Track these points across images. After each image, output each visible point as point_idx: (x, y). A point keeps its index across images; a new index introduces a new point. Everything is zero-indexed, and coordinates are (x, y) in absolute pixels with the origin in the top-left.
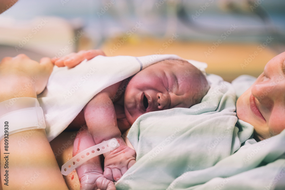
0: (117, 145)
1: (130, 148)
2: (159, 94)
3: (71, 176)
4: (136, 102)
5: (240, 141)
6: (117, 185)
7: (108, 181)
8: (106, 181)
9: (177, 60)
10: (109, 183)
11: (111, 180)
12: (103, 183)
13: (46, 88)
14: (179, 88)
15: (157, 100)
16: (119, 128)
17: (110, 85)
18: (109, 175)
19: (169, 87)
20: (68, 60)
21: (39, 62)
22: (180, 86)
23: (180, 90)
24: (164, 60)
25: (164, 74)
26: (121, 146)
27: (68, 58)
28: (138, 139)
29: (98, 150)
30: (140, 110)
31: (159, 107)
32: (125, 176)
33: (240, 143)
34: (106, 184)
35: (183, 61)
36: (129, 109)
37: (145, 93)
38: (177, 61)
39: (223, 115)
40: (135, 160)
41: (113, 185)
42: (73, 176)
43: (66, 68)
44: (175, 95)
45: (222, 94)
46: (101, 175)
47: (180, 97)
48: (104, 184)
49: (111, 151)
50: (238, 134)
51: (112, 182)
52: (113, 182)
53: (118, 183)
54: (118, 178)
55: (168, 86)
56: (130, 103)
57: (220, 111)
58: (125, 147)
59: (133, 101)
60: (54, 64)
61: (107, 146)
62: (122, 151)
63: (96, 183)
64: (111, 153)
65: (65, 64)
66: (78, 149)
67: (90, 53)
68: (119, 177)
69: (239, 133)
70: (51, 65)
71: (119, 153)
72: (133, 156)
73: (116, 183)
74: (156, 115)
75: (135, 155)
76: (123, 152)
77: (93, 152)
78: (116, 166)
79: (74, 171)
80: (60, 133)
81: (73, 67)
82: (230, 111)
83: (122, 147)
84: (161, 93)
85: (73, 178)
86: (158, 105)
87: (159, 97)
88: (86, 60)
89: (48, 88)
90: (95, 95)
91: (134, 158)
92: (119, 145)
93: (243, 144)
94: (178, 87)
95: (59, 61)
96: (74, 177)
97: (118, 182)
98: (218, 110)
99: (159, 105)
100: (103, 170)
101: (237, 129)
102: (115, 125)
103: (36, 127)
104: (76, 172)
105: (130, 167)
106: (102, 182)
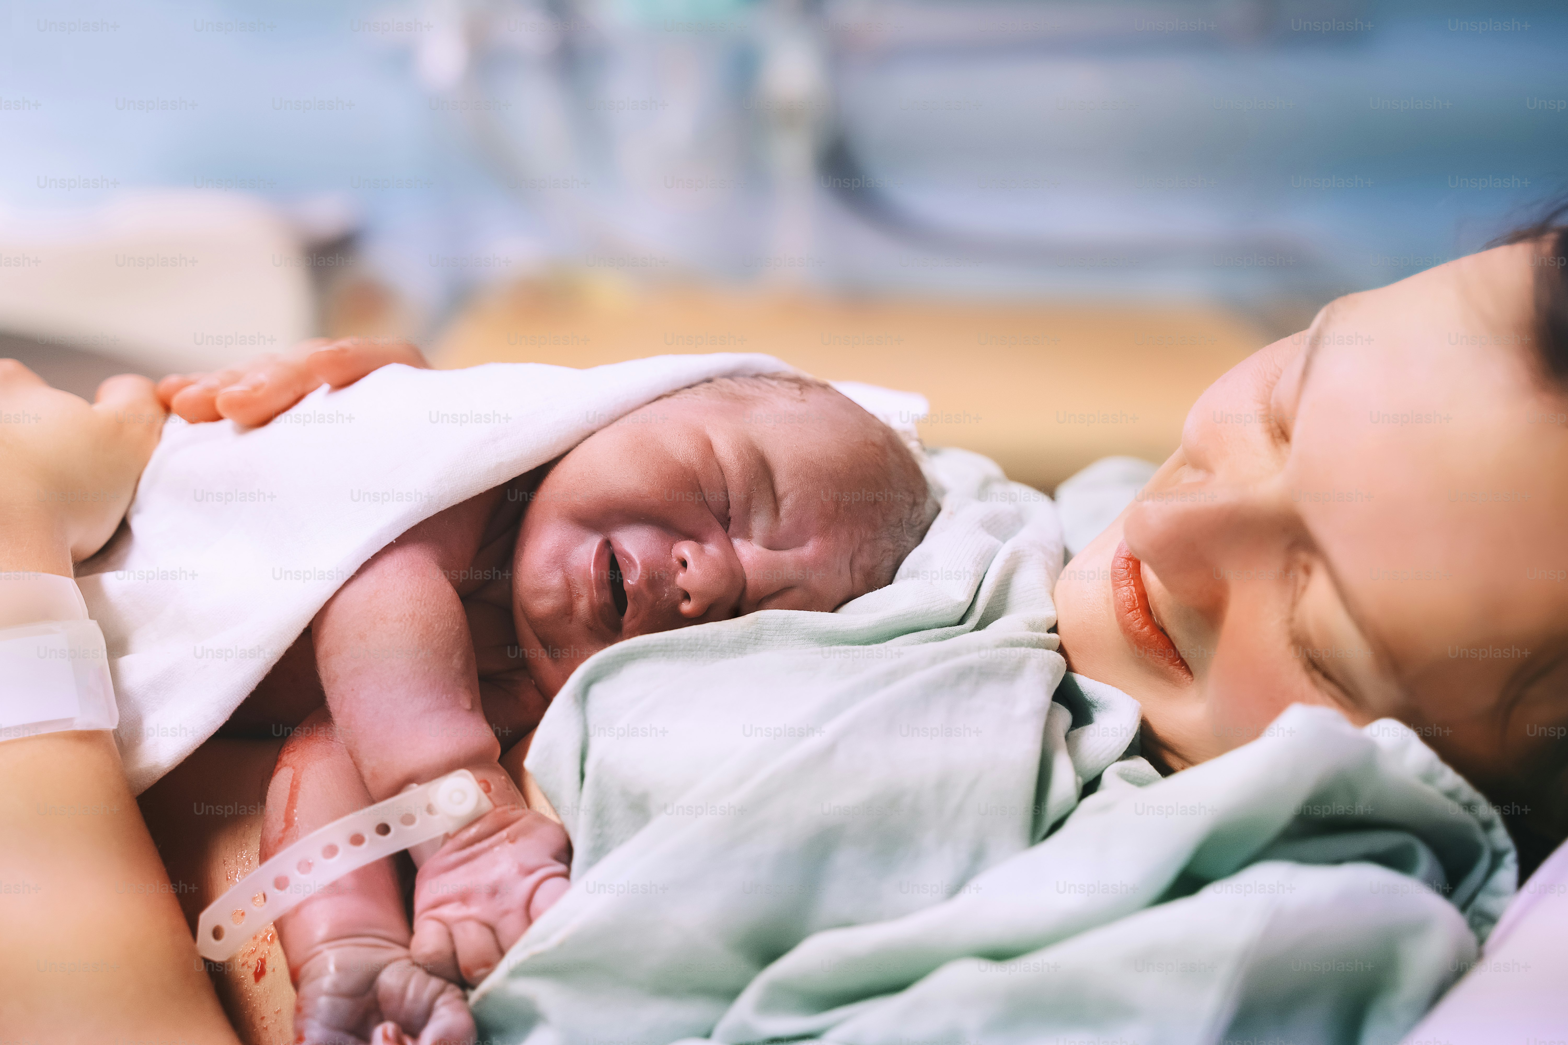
0: (479, 802)
1: (542, 819)
2: (685, 549)
3: (253, 962)
4: (569, 587)
5: (1078, 771)
6: (478, 1003)
7: (435, 984)
8: (427, 983)
9: (774, 377)
10: (441, 992)
11: (449, 980)
12: (410, 993)
13: (123, 529)
14: (782, 513)
15: (675, 573)
16: (491, 719)
17: (442, 508)
18: (438, 953)
19: (732, 512)
20: (236, 389)
21: (91, 397)
22: (787, 504)
23: (785, 522)
24: (709, 380)
25: (708, 447)
26: (499, 810)
27: (235, 378)
28: (577, 777)
29: (384, 829)
30: (591, 629)
31: (686, 607)
32: (514, 957)
33: (1077, 783)
34: (426, 996)
35: (802, 384)
36: (536, 623)
37: (613, 542)
38: (774, 383)
39: (998, 647)
40: (566, 875)
41: (458, 1003)
42: (263, 961)
43: (226, 426)
44: (765, 550)
45: (995, 541)
46: (400, 951)
47: (787, 555)
48: (416, 999)
49: (447, 837)
50: (1067, 737)
51: (452, 993)
52: (458, 992)
53: (485, 997)
54: (482, 971)
55: (728, 507)
56: (540, 593)
57: (980, 626)
58: (517, 813)
59: (555, 580)
60: (167, 408)
61: (430, 810)
62: (504, 833)
63: (375, 993)
64: (449, 845)
65: (220, 407)
66: (289, 821)
67: (343, 350)
68: (489, 965)
69: (1076, 731)
70: (152, 410)
71: (485, 844)
72: (557, 858)
73: (474, 996)
74: (667, 651)
75: (566, 853)
76: (508, 837)
77: (357, 840)
78: (474, 910)
79: (265, 939)
80: (192, 750)
81: (264, 422)
82: (1033, 627)
83: (504, 812)
84: (692, 543)
85: (259, 974)
86: (679, 598)
87: (684, 564)
88: (326, 387)
89: (136, 524)
90: (369, 556)
91: (561, 868)
92: (486, 804)
93: (1090, 787)
94: (776, 510)
95: (192, 391)
96: (268, 968)
97: (485, 986)
98: (971, 622)
99: (687, 596)
100: (410, 930)
101: (1064, 717)
102: (468, 706)
103: (70, 720)
104: (277, 942)
105: (539, 913)
106: (405, 989)
